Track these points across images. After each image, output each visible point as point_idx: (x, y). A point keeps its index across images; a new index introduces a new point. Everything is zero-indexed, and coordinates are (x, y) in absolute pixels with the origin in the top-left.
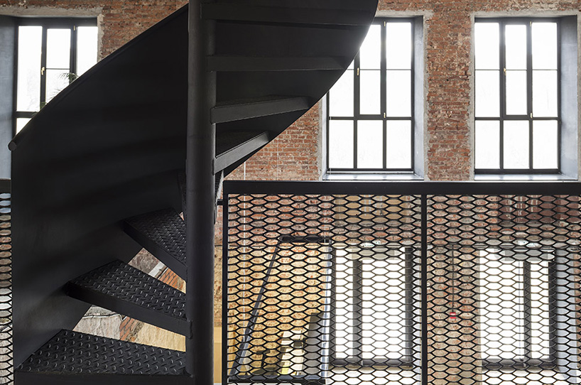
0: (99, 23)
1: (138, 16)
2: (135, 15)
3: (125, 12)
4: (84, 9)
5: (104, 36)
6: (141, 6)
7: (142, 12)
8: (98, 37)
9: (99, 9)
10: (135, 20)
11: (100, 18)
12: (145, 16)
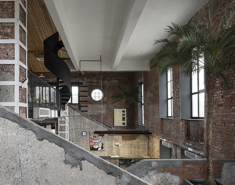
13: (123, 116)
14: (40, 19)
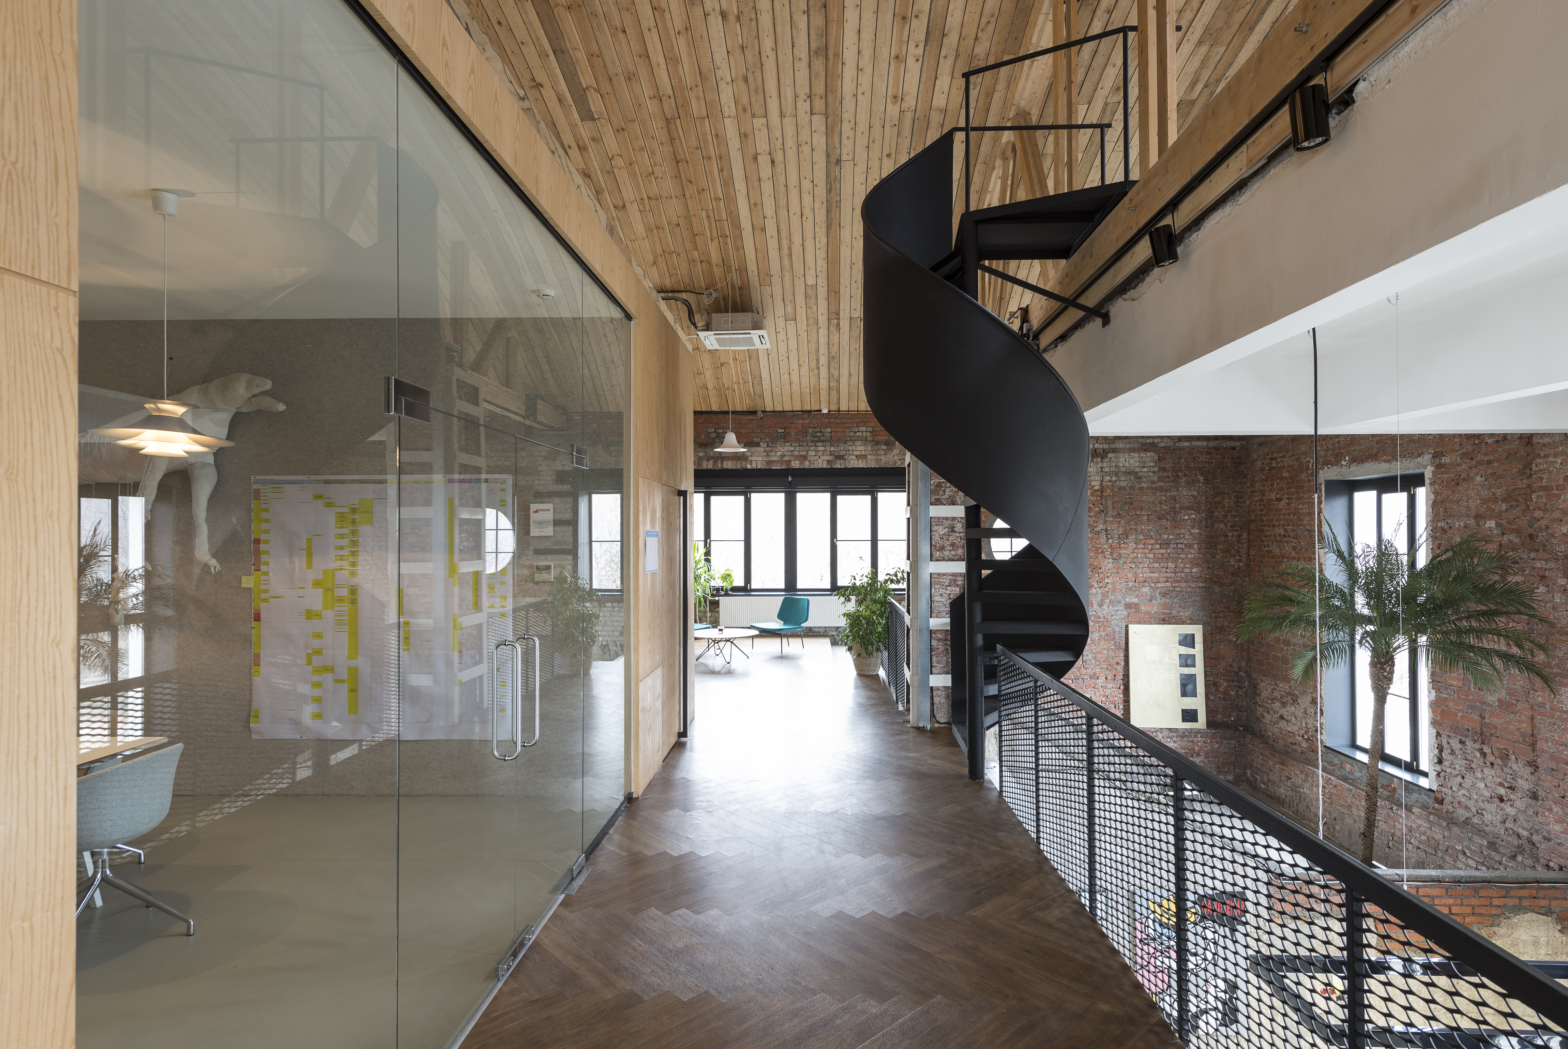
0: (1427, 481)
1: (1479, 463)
2: (1474, 462)
3: (1462, 459)
4: (1409, 459)
5: (1434, 502)
6: (1483, 445)
7: (1486, 454)
8: (1427, 504)
9: (1427, 458)
10: (1474, 470)
11: (1428, 473)
12: (1489, 462)
13: (1187, 671)
14: (769, 65)
